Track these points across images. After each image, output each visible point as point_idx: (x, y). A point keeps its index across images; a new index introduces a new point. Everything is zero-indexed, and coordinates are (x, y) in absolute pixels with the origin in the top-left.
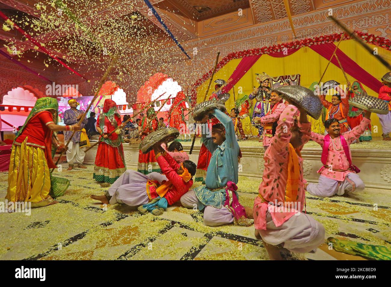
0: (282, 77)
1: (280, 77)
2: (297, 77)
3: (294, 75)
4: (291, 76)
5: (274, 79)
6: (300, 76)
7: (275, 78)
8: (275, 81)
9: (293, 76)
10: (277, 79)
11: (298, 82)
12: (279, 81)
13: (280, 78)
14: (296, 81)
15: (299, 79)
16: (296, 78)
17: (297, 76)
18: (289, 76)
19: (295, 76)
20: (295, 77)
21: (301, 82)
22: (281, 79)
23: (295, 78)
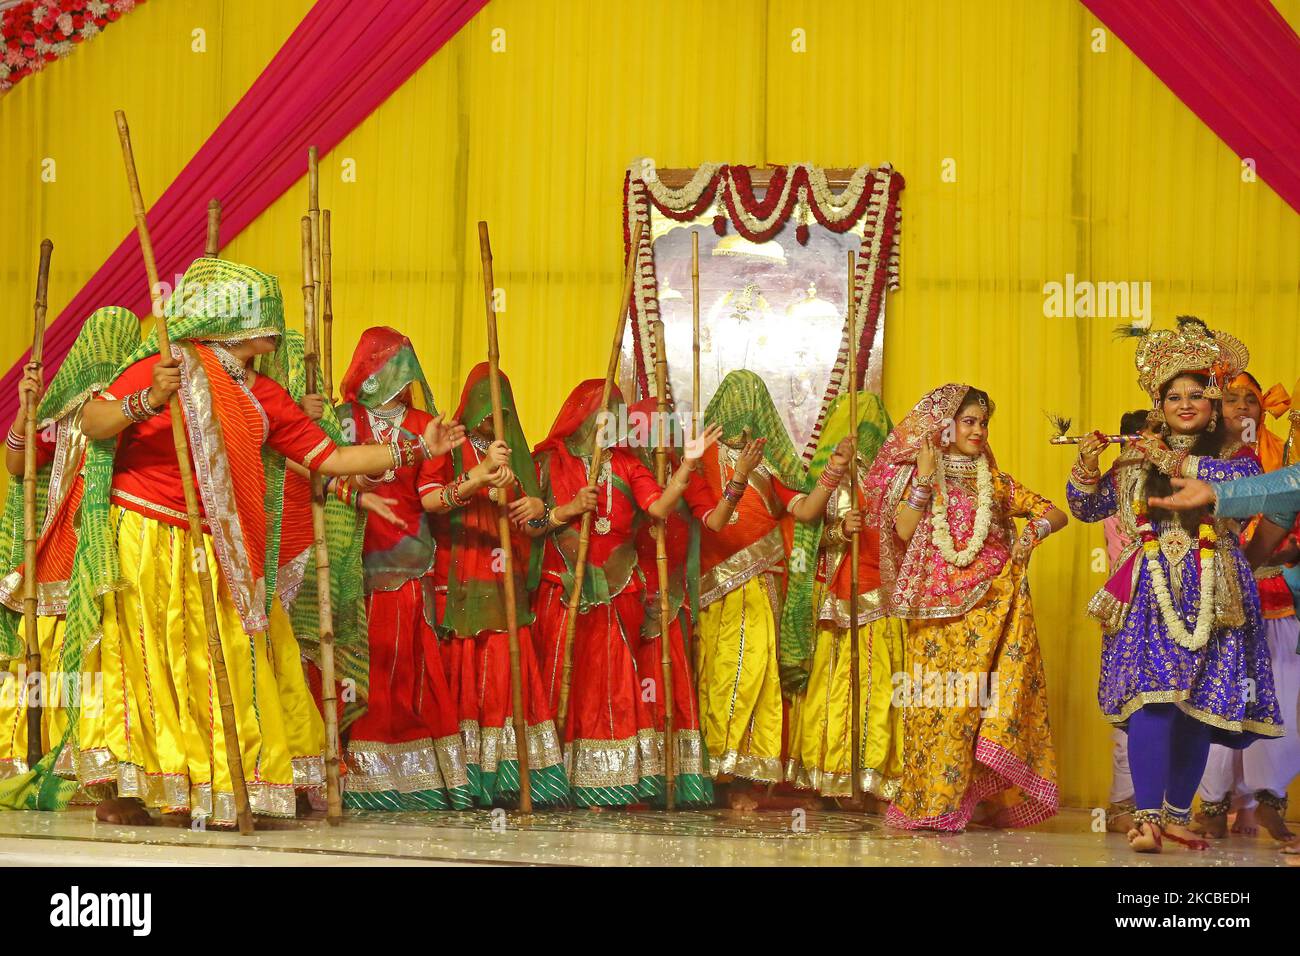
0: (742, 174)
1: (723, 171)
2: (868, 190)
3: (848, 173)
4: (818, 181)
5: (660, 192)
6: (898, 183)
7: (675, 179)
8: (667, 212)
9: (837, 181)
10: (693, 190)
11: (876, 248)
12: (713, 211)
13: (714, 181)
14: (860, 227)
15: (892, 222)
16: (864, 202)
17: (871, 180)
18: (801, 175)
19: (857, 185)
20: (852, 195)
21: (904, 243)
22: (727, 198)
23: (852, 204)
